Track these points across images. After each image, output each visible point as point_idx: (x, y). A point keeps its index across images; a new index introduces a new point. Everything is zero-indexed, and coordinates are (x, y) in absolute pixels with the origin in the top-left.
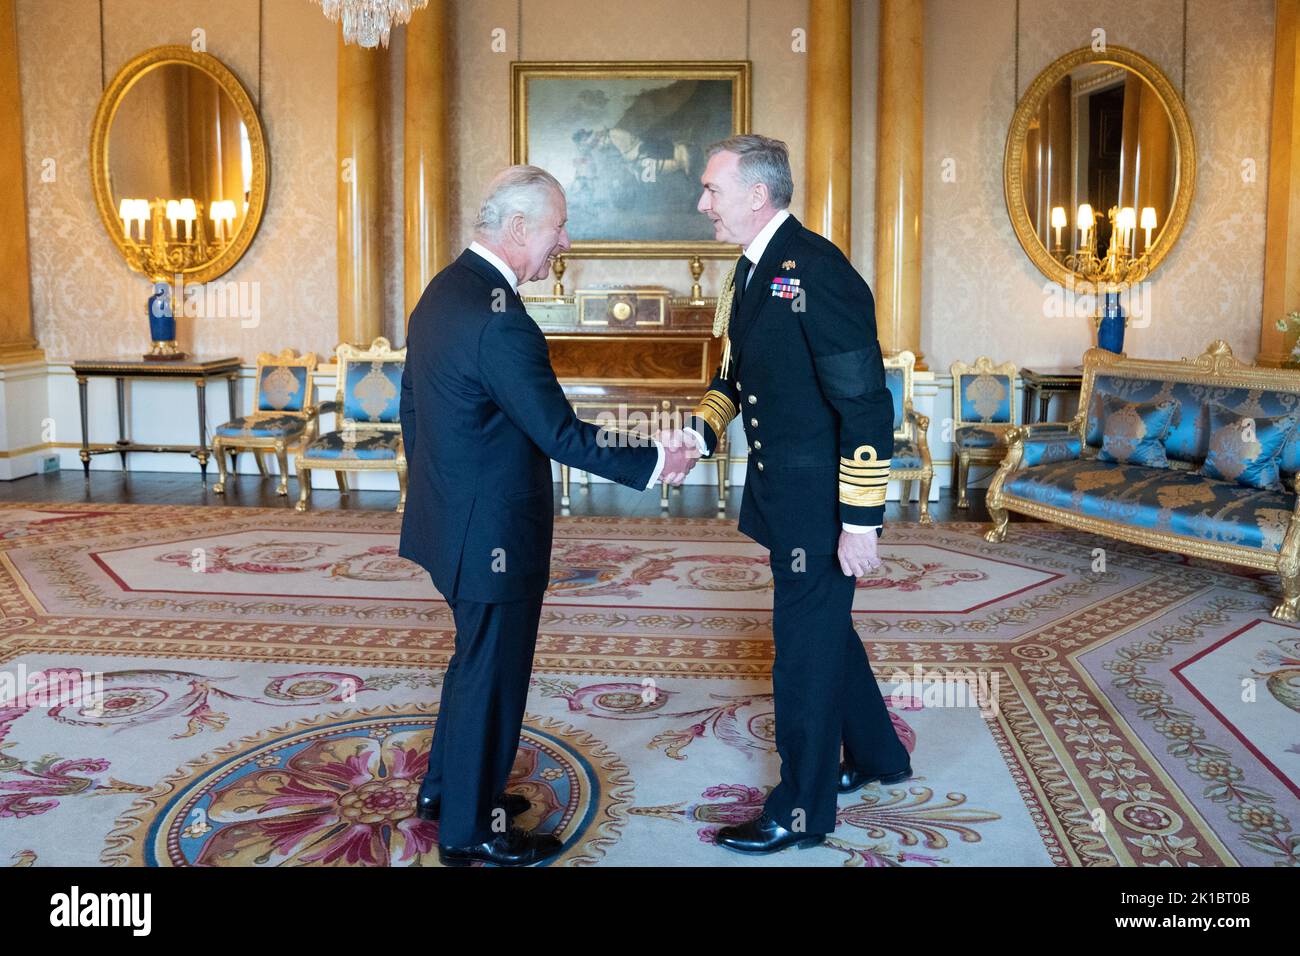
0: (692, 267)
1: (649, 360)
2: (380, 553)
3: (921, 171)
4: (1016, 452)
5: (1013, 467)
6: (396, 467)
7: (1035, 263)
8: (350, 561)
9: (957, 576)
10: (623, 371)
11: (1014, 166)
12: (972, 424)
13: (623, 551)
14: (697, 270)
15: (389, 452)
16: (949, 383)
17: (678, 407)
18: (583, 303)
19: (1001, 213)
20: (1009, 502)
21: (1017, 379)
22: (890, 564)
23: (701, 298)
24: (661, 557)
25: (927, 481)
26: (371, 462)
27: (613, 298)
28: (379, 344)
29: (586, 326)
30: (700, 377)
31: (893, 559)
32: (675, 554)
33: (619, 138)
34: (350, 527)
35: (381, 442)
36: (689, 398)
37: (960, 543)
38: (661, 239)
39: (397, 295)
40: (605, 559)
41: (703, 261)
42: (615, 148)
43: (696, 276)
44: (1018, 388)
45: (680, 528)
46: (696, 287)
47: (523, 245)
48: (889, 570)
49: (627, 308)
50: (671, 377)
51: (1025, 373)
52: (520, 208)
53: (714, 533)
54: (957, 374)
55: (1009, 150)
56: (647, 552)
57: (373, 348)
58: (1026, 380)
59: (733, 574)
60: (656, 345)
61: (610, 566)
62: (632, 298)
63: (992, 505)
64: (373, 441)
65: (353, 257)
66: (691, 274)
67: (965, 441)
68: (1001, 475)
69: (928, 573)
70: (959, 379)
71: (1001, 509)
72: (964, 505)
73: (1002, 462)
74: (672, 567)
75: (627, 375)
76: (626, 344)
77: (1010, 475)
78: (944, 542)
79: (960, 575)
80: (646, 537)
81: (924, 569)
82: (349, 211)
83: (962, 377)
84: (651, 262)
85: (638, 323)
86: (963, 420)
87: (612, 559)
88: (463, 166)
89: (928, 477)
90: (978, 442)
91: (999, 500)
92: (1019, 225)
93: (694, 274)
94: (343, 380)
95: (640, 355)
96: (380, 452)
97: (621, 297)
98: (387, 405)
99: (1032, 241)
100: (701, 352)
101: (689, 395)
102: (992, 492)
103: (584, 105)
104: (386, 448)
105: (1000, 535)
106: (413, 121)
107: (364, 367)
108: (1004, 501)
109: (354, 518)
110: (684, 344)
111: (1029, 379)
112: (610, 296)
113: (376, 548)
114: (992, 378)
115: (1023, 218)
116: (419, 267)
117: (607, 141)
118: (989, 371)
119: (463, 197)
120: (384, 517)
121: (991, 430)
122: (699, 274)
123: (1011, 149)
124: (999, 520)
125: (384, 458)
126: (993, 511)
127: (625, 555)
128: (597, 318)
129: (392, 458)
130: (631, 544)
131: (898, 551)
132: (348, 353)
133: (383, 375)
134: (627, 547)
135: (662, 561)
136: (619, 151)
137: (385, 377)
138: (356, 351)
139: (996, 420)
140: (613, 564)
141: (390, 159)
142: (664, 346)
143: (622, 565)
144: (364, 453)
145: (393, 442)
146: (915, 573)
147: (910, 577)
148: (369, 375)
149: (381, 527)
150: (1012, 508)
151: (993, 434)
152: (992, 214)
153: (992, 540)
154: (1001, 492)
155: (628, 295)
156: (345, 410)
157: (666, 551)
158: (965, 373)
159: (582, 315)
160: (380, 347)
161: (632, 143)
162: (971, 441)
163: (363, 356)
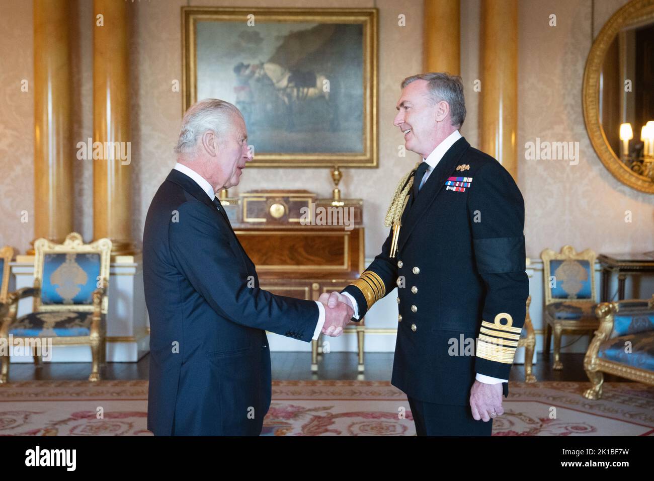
0: (333, 175)
1: (301, 250)
2: (82, 417)
3: (516, 96)
4: (608, 324)
5: (606, 336)
6: (90, 342)
7: (608, 169)
8: (57, 426)
9: (569, 428)
10: (281, 260)
11: (591, 91)
12: (561, 300)
13: (290, 409)
14: (337, 177)
15: (84, 330)
16: (539, 266)
17: (325, 289)
18: (245, 204)
19: (580, 129)
20: (604, 366)
21: (596, 263)
22: (511, 418)
23: (340, 200)
24: (322, 414)
25: (531, 348)
26: (68, 339)
27: (270, 200)
28: (73, 239)
29: (248, 223)
30: (342, 264)
31: (512, 414)
32: (334, 411)
33: (272, 70)
34: (50, 395)
35: (77, 321)
36: (334, 281)
37: (564, 399)
38: (305, 151)
39: (85, 197)
40: (277, 417)
41: (341, 170)
42: (269, 79)
43: (336, 181)
44: (596, 270)
45: (332, 389)
46: (336, 191)
47: (215, 156)
48: (512, 423)
49: (282, 208)
50: (319, 264)
51: (602, 259)
52: (211, 126)
53: (361, 393)
54: (546, 259)
55: (586, 78)
56: (310, 410)
57: (68, 242)
58: (604, 264)
59: (385, 428)
60: (306, 238)
61: (282, 423)
62: (286, 200)
63: (590, 368)
64: (70, 320)
65: (48, 167)
66: (331, 179)
67: (558, 314)
68: (596, 343)
69: (544, 425)
70: (549, 263)
71: (598, 372)
72: (559, 367)
73: (596, 333)
74: (333, 423)
75: (283, 263)
76: (282, 238)
77: (604, 343)
78: (551, 399)
79: (572, 428)
80: (305, 397)
81: (541, 423)
82: (45, 127)
83: (551, 262)
84: (297, 171)
85: (291, 220)
86: (553, 297)
87: (281, 416)
88: (142, 92)
89: (532, 344)
90: (569, 315)
91: (595, 364)
92: (596, 139)
93: (335, 180)
94: (41, 269)
95: (294, 246)
96: (76, 330)
97: (277, 199)
98: (80, 289)
99: (606, 152)
100: (343, 243)
101: (335, 279)
102: (589, 357)
103: (244, 44)
104: (81, 326)
105: (597, 393)
106: (102, 53)
107: (60, 258)
108: (600, 365)
109: (52, 388)
110: (327, 237)
111: (606, 263)
112: (268, 198)
113: (77, 413)
114: (576, 262)
115: (598, 133)
116: (106, 174)
117: (262, 72)
118: (573, 256)
119: (142, 117)
120: (79, 385)
121: (578, 306)
122: (339, 180)
123: (588, 78)
124: (596, 380)
125: (80, 335)
126: (591, 373)
127: (292, 413)
128: (257, 217)
129: (86, 335)
130: (296, 403)
131: (516, 407)
132: (44, 246)
133: (76, 265)
134: (292, 406)
135: (324, 417)
136: (272, 81)
137: (79, 267)
138: (52, 245)
139: (580, 297)
140: (284, 421)
141: (79, 85)
142: (314, 238)
143: (291, 421)
144: (62, 331)
145: (87, 321)
146: (533, 426)
147: (531, 429)
148: (64, 265)
149: (78, 394)
150: (607, 370)
151: (580, 309)
152: (572, 130)
153: (591, 397)
154: (597, 357)
155: (283, 197)
156: (42, 295)
157: (325, 409)
158: (553, 258)
159: (245, 214)
160: (73, 241)
161: (282, 74)
162: (563, 314)
163: (59, 249)
